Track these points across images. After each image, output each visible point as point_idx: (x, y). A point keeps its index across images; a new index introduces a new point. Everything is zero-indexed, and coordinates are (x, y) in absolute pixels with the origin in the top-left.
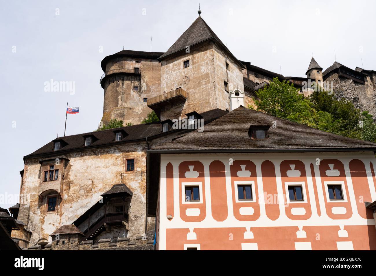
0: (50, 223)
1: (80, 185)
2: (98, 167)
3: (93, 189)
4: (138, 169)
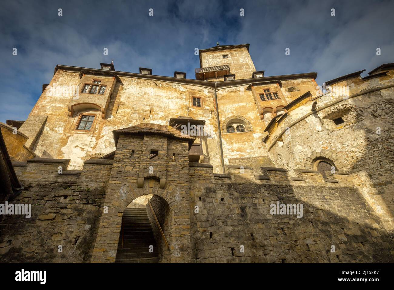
0: (78, 146)
1: (133, 108)
2: (158, 96)
3: (151, 116)
4: (206, 107)
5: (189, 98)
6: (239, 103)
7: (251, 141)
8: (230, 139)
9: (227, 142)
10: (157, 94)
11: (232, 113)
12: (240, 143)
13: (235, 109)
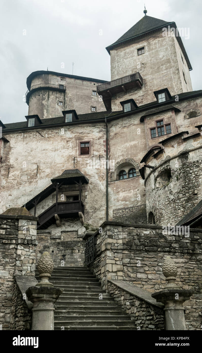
1: (21, 169)
2: (44, 150)
3: (38, 175)
4: (94, 153)
5: (76, 145)
6: (130, 141)
7: (136, 188)
8: (117, 188)
9: (114, 191)
10: (43, 148)
11: (123, 155)
12: (126, 192)
13: (125, 150)
